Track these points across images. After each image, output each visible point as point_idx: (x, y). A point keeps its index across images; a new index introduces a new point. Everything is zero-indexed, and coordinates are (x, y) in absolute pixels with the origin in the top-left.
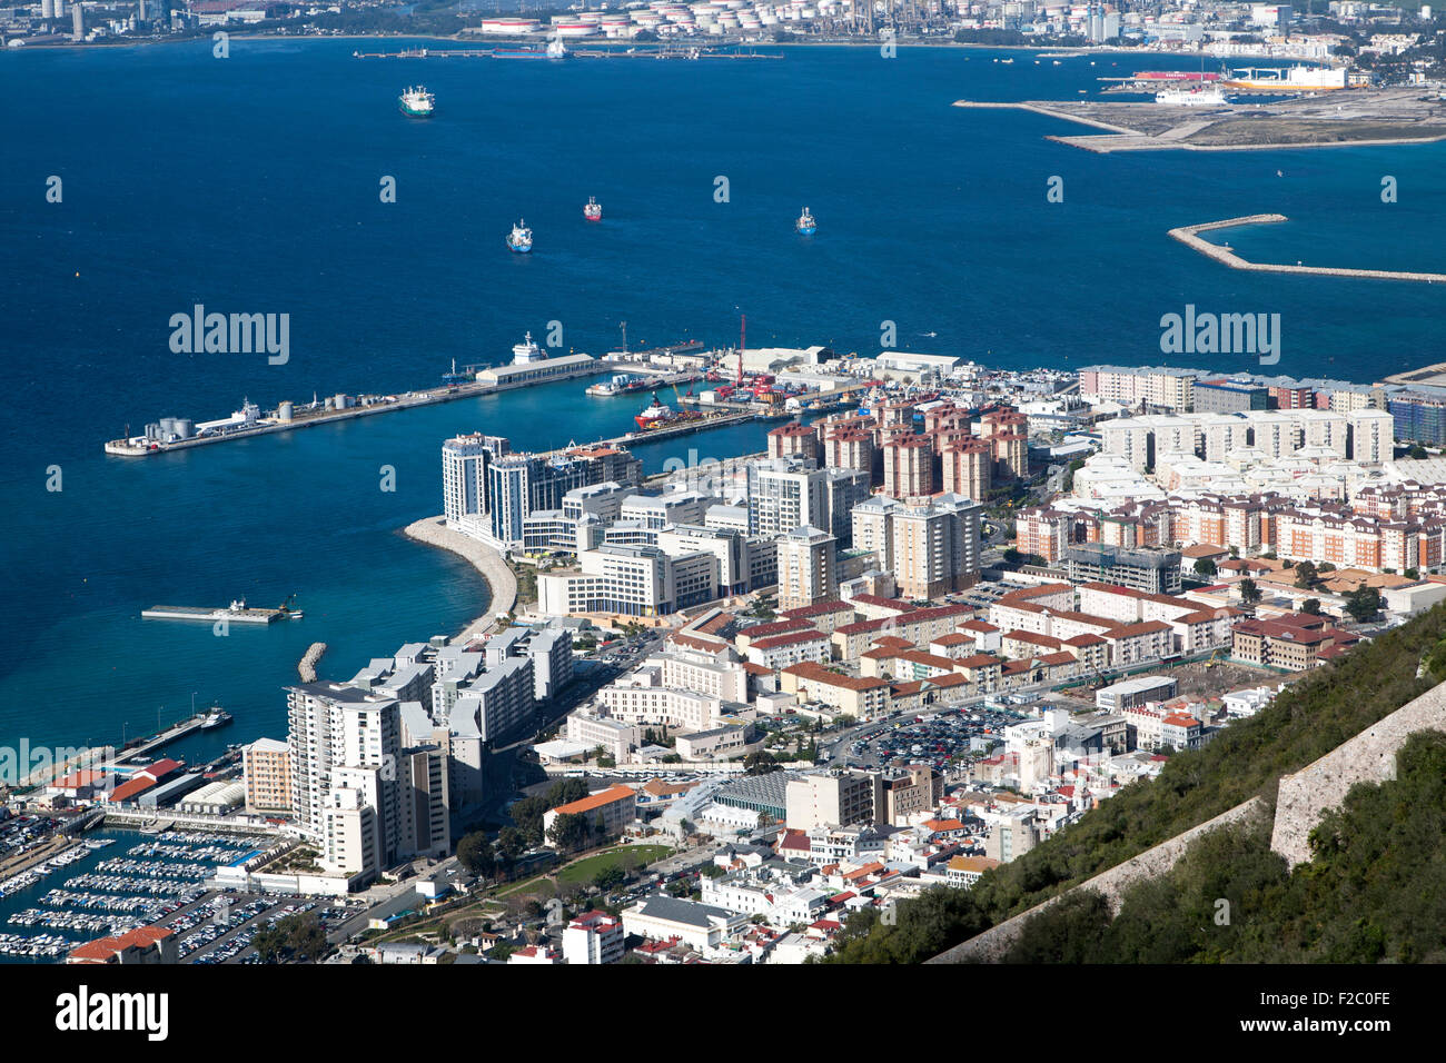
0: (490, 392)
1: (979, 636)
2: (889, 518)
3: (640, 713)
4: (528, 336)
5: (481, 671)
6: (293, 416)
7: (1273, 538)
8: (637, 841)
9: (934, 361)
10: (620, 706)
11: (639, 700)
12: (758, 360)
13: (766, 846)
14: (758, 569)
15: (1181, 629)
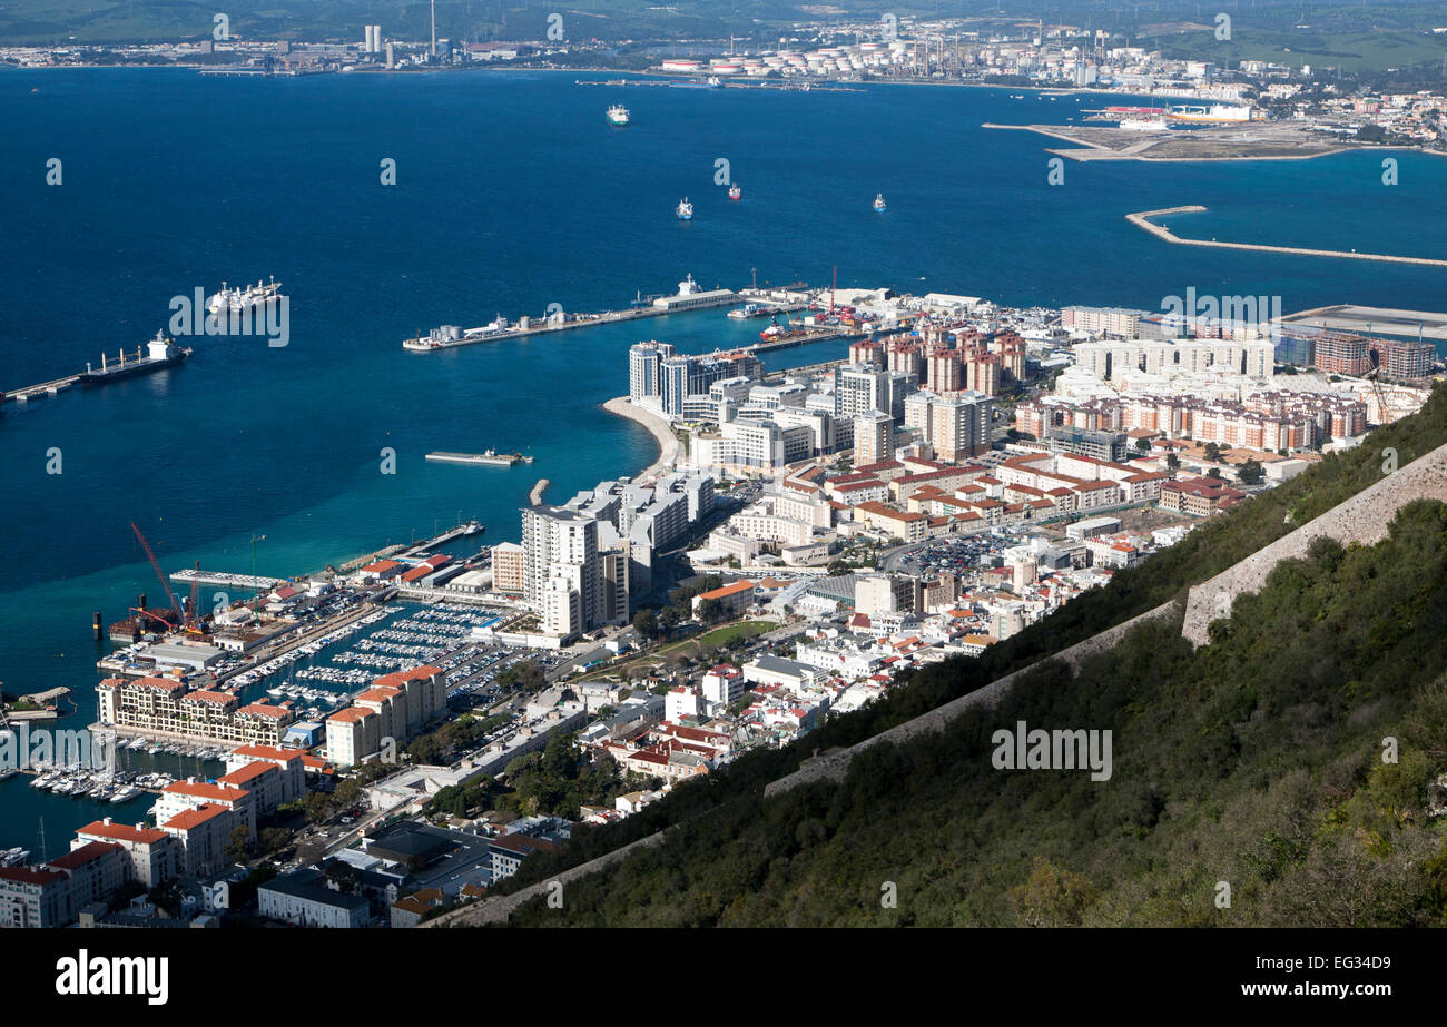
0: (662, 314)
1: (989, 487)
2: (930, 406)
3: (758, 532)
4: (689, 277)
5: (652, 501)
6: (529, 326)
7: (1189, 426)
8: (754, 618)
9: (963, 300)
10: (745, 528)
11: (758, 524)
12: (845, 297)
13: (841, 624)
14: (840, 438)
15: (1126, 486)
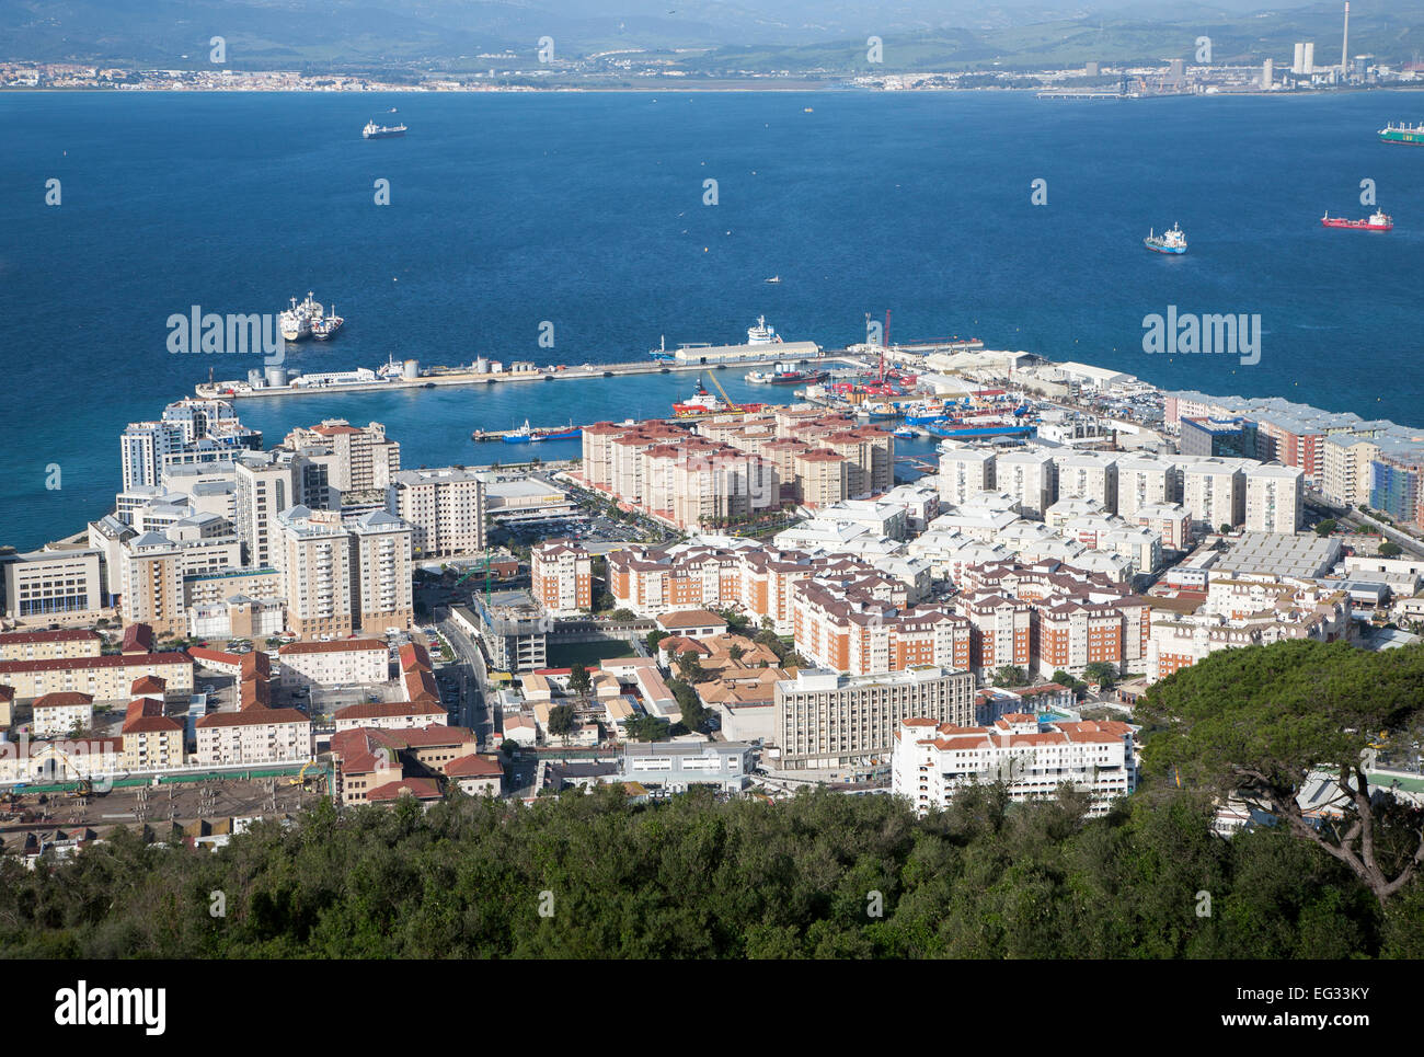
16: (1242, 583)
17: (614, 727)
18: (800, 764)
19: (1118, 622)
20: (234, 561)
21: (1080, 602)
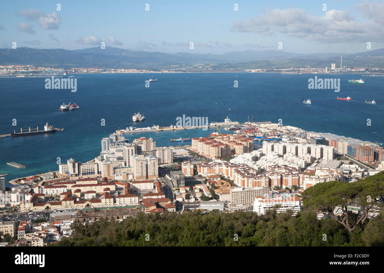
16: (322, 170)
17: (198, 198)
18: (235, 205)
19: (298, 177)
20: (123, 165)
21: (290, 173)
